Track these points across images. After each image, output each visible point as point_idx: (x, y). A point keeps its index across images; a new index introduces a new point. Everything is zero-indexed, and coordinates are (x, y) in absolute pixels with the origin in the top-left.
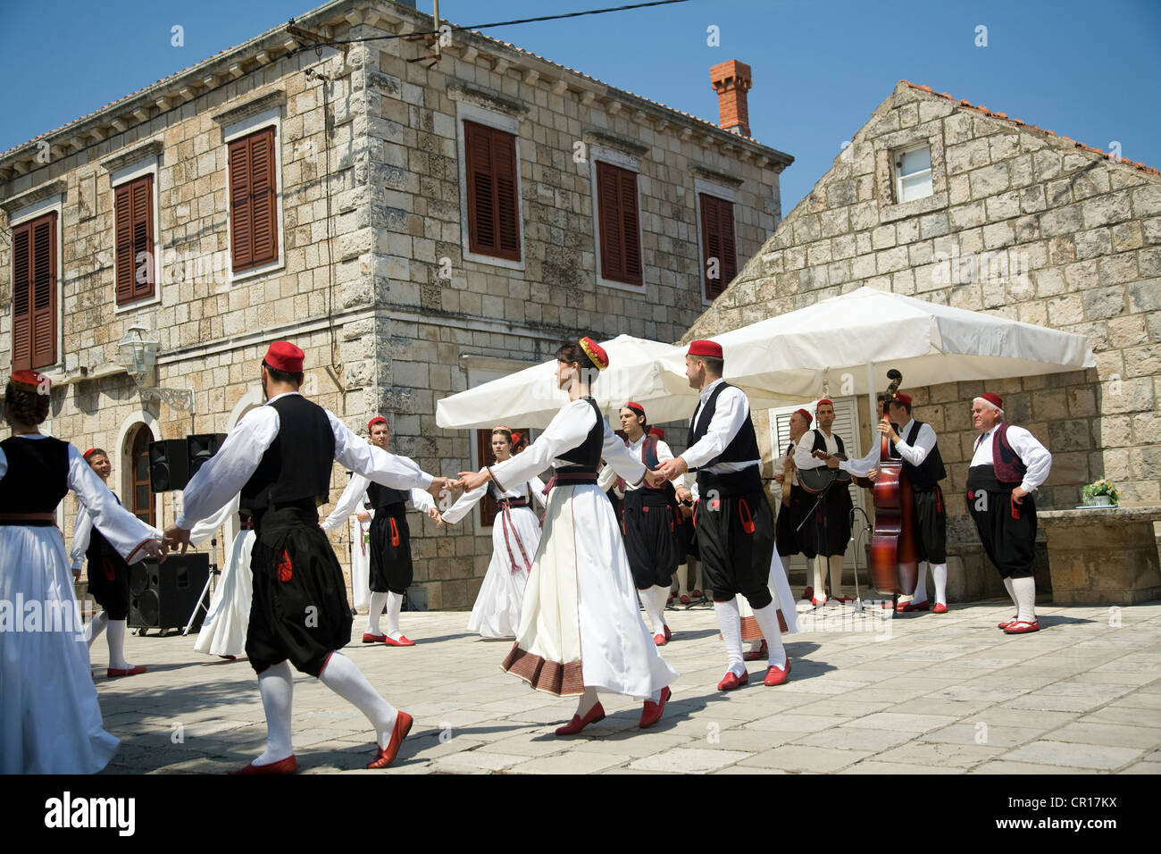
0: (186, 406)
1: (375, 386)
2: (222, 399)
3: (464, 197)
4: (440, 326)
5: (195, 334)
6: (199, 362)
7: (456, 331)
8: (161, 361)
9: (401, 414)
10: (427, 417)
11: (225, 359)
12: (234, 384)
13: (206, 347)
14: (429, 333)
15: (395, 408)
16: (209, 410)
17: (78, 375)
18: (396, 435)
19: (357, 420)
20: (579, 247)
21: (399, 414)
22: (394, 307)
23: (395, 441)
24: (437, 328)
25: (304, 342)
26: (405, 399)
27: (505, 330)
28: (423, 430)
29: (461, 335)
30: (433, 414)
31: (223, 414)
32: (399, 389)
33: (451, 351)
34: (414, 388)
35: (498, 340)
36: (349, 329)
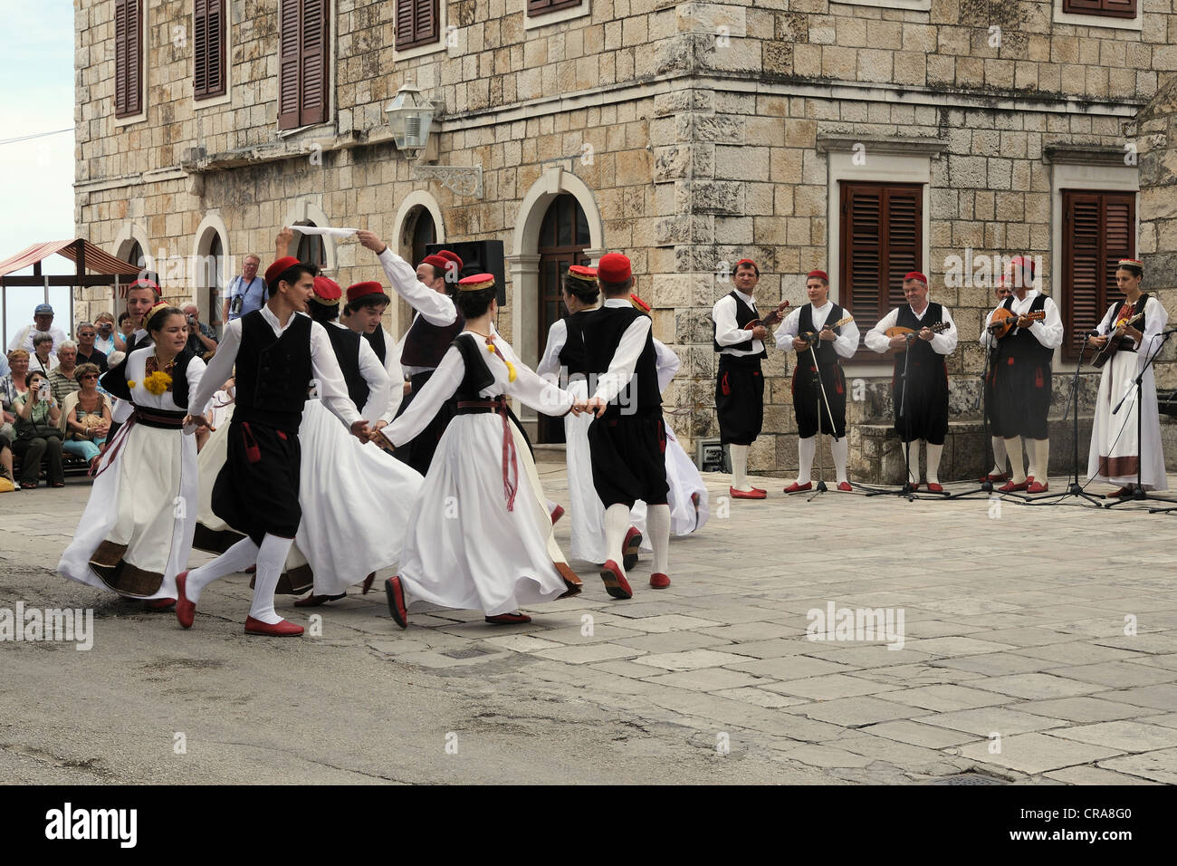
0: (472, 189)
1: (689, 180)
2: (513, 183)
4: (789, 96)
5: (484, 95)
6: (489, 131)
7: (813, 101)
8: (448, 127)
9: (724, 217)
10: (764, 220)
11: (518, 130)
12: (528, 164)
13: (496, 113)
14: (772, 107)
15: (716, 209)
16: (498, 196)
17: (349, 140)
18: (717, 244)
19: (667, 223)
21: (722, 215)
22: (718, 74)
23: (715, 252)
24: (786, 99)
25: (609, 116)
26: (730, 197)
27: (891, 97)
28: (756, 237)
29: (821, 109)
30: (773, 215)
31: (514, 203)
32: (723, 183)
33: (805, 129)
34: (745, 181)
35: (880, 113)
36: (661, 104)
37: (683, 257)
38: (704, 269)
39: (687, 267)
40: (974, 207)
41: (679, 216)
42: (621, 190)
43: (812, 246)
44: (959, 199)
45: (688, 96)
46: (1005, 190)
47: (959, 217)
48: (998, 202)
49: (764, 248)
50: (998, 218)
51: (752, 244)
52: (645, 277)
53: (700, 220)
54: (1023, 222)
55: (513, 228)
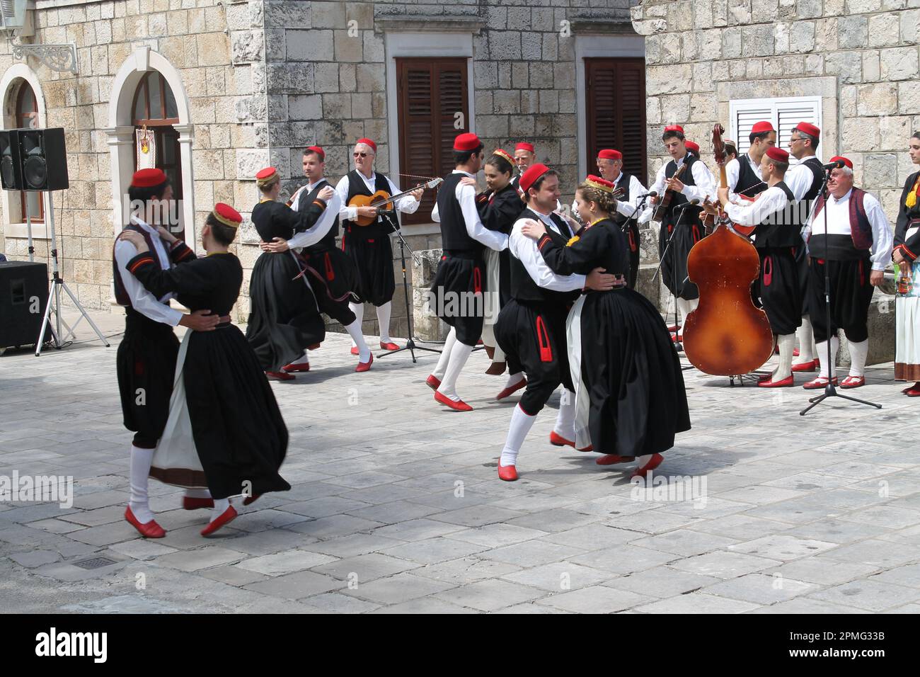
0: (68, 64)
1: (263, 63)
2: (105, 60)
9: (296, 96)
10: (331, 97)
12: (117, 43)
15: (289, 88)
16: (92, 72)
18: (291, 121)
19: (246, 102)
21: (294, 95)
23: (290, 129)
25: (189, 0)
26: (301, 77)
28: (325, 113)
30: (339, 92)
31: (107, 78)
32: (294, 64)
33: (363, 12)
34: (313, 62)
37: (261, 134)
38: (280, 144)
39: (265, 142)
40: (511, 76)
41: (257, 96)
42: (203, 69)
43: (374, 118)
44: (498, 70)
46: (536, 61)
47: (499, 86)
48: (531, 71)
49: (332, 122)
50: (532, 86)
51: (322, 120)
52: (230, 151)
53: (275, 99)
54: (553, 88)
55: (108, 103)
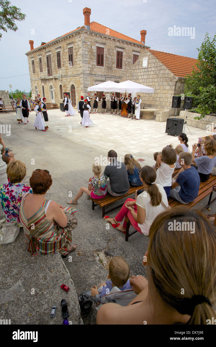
1: (83, 84)
2: (69, 83)
3: (96, 58)
5: (66, 74)
6: (66, 78)
8: (62, 77)
11: (69, 78)
12: (70, 81)
14: (90, 77)
17: (54, 78)
18: (86, 90)
19: (81, 88)
20: (113, 64)
22: (86, 74)
24: (92, 76)
25: (76, 77)
27: (101, 76)
29: (95, 77)
31: (69, 85)
32: (86, 84)
33: (93, 79)
35: (100, 78)
36: (81, 76)
42: (78, 84)
45: (83, 76)
52: (80, 93)
53: (84, 88)
55: (69, 87)
